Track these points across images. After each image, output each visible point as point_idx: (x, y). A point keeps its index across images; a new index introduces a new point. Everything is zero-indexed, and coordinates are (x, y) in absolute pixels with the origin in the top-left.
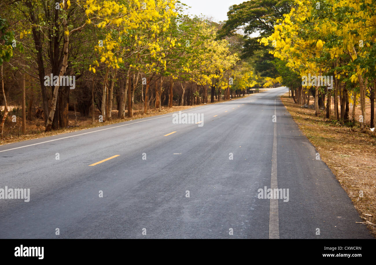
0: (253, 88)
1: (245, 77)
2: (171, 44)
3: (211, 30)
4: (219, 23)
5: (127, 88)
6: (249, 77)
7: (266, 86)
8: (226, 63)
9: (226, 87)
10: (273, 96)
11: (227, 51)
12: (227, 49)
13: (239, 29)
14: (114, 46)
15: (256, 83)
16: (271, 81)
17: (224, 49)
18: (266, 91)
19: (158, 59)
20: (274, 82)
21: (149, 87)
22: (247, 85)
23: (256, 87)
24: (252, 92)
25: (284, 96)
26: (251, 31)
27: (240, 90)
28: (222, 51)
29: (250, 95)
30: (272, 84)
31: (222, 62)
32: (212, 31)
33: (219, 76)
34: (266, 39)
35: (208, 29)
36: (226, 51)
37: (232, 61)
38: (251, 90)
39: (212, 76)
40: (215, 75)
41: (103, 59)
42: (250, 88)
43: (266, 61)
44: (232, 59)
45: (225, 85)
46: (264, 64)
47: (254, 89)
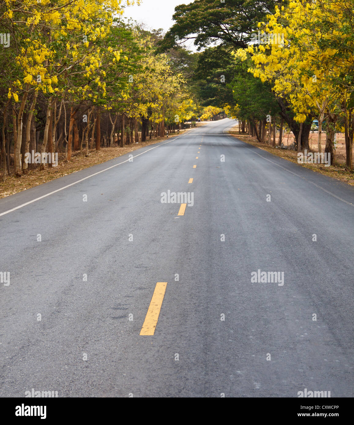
0: (189, 121)
1: (183, 106)
2: (114, 56)
3: (145, 41)
4: (152, 33)
5: (49, 124)
6: (188, 106)
7: (204, 118)
8: (166, 86)
9: (161, 120)
10: (219, 132)
11: (169, 70)
12: (168, 67)
13: (188, 38)
14: (46, 56)
15: (193, 114)
16: (210, 112)
17: (163, 68)
18: (205, 125)
19: (94, 79)
20: (214, 113)
21: (74, 121)
22: (184, 117)
23: (193, 119)
24: (188, 126)
25: (232, 132)
26: (202, 43)
27: (175, 123)
28: (160, 69)
29: (186, 130)
30: (212, 116)
31: (162, 86)
32: (147, 42)
33: (158, 105)
34: (244, 51)
35: (142, 40)
36: (167, 71)
37: (175, 85)
38: (186, 123)
39: (148, 105)
40: (153, 104)
41: (29, 78)
42: (186, 121)
43: (210, 85)
44: (176, 81)
45: (159, 118)
46: (208, 88)
47: (190, 123)
